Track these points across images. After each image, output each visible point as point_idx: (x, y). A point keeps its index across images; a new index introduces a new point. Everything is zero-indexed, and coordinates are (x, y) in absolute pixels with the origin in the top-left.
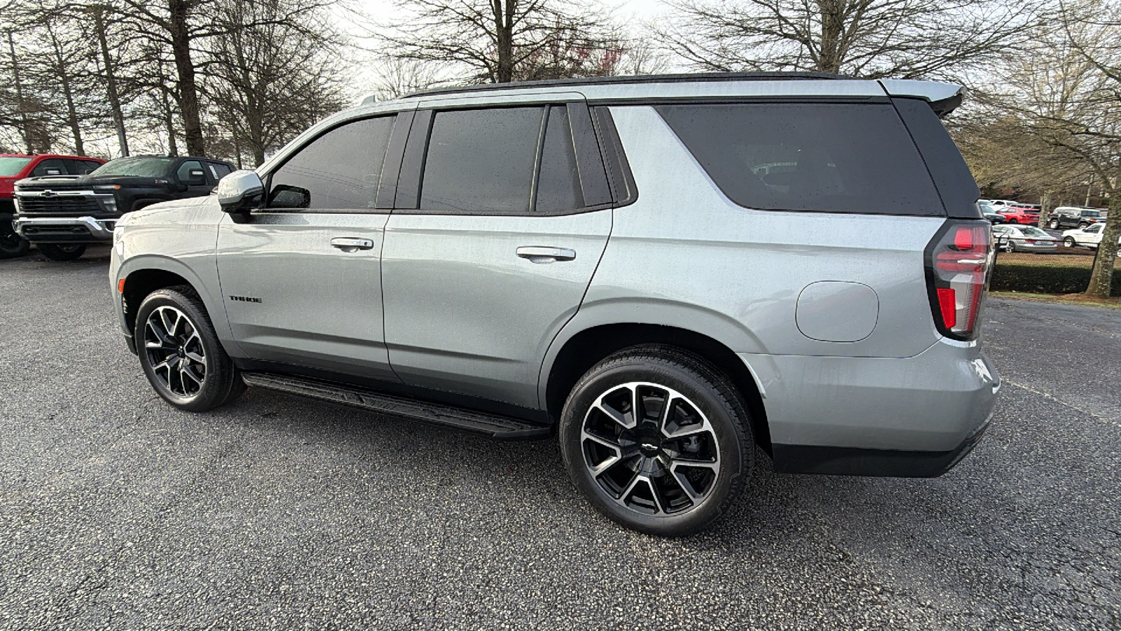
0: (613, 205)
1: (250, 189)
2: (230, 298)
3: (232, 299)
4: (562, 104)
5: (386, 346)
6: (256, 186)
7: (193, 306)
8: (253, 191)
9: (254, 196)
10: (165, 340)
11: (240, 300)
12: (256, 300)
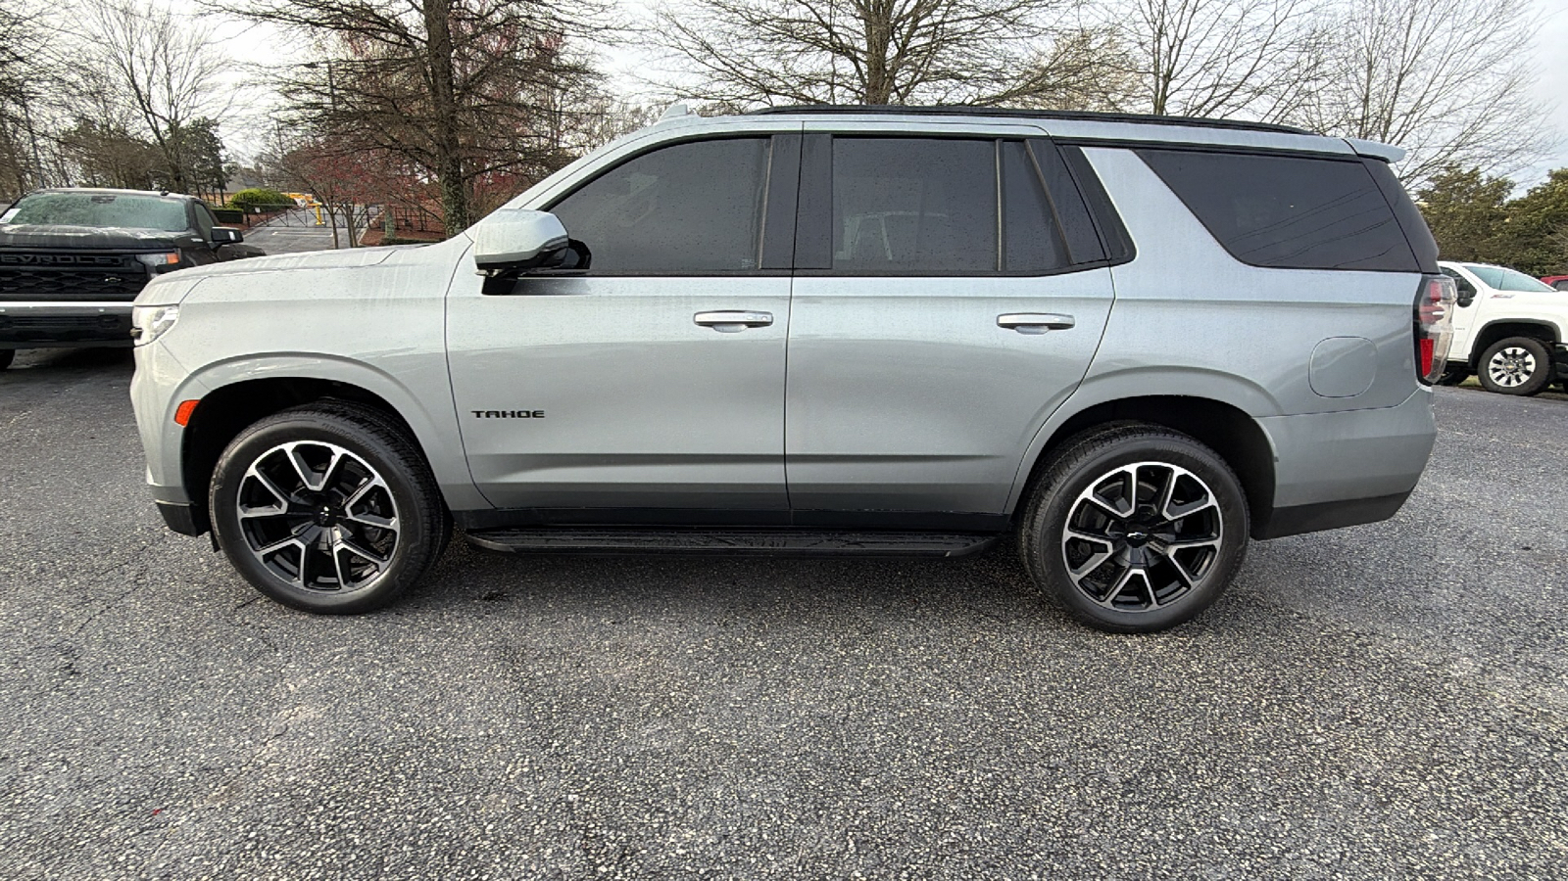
0: (1110, 263)
1: (553, 240)
2: (475, 414)
3: (478, 416)
4: (1019, 140)
5: (785, 459)
6: (559, 235)
7: (374, 436)
8: (557, 242)
9: (556, 251)
10: (294, 501)
11: (498, 415)
12: (535, 414)
